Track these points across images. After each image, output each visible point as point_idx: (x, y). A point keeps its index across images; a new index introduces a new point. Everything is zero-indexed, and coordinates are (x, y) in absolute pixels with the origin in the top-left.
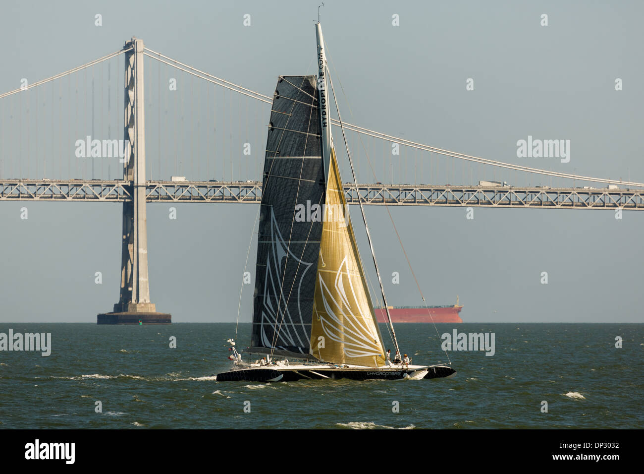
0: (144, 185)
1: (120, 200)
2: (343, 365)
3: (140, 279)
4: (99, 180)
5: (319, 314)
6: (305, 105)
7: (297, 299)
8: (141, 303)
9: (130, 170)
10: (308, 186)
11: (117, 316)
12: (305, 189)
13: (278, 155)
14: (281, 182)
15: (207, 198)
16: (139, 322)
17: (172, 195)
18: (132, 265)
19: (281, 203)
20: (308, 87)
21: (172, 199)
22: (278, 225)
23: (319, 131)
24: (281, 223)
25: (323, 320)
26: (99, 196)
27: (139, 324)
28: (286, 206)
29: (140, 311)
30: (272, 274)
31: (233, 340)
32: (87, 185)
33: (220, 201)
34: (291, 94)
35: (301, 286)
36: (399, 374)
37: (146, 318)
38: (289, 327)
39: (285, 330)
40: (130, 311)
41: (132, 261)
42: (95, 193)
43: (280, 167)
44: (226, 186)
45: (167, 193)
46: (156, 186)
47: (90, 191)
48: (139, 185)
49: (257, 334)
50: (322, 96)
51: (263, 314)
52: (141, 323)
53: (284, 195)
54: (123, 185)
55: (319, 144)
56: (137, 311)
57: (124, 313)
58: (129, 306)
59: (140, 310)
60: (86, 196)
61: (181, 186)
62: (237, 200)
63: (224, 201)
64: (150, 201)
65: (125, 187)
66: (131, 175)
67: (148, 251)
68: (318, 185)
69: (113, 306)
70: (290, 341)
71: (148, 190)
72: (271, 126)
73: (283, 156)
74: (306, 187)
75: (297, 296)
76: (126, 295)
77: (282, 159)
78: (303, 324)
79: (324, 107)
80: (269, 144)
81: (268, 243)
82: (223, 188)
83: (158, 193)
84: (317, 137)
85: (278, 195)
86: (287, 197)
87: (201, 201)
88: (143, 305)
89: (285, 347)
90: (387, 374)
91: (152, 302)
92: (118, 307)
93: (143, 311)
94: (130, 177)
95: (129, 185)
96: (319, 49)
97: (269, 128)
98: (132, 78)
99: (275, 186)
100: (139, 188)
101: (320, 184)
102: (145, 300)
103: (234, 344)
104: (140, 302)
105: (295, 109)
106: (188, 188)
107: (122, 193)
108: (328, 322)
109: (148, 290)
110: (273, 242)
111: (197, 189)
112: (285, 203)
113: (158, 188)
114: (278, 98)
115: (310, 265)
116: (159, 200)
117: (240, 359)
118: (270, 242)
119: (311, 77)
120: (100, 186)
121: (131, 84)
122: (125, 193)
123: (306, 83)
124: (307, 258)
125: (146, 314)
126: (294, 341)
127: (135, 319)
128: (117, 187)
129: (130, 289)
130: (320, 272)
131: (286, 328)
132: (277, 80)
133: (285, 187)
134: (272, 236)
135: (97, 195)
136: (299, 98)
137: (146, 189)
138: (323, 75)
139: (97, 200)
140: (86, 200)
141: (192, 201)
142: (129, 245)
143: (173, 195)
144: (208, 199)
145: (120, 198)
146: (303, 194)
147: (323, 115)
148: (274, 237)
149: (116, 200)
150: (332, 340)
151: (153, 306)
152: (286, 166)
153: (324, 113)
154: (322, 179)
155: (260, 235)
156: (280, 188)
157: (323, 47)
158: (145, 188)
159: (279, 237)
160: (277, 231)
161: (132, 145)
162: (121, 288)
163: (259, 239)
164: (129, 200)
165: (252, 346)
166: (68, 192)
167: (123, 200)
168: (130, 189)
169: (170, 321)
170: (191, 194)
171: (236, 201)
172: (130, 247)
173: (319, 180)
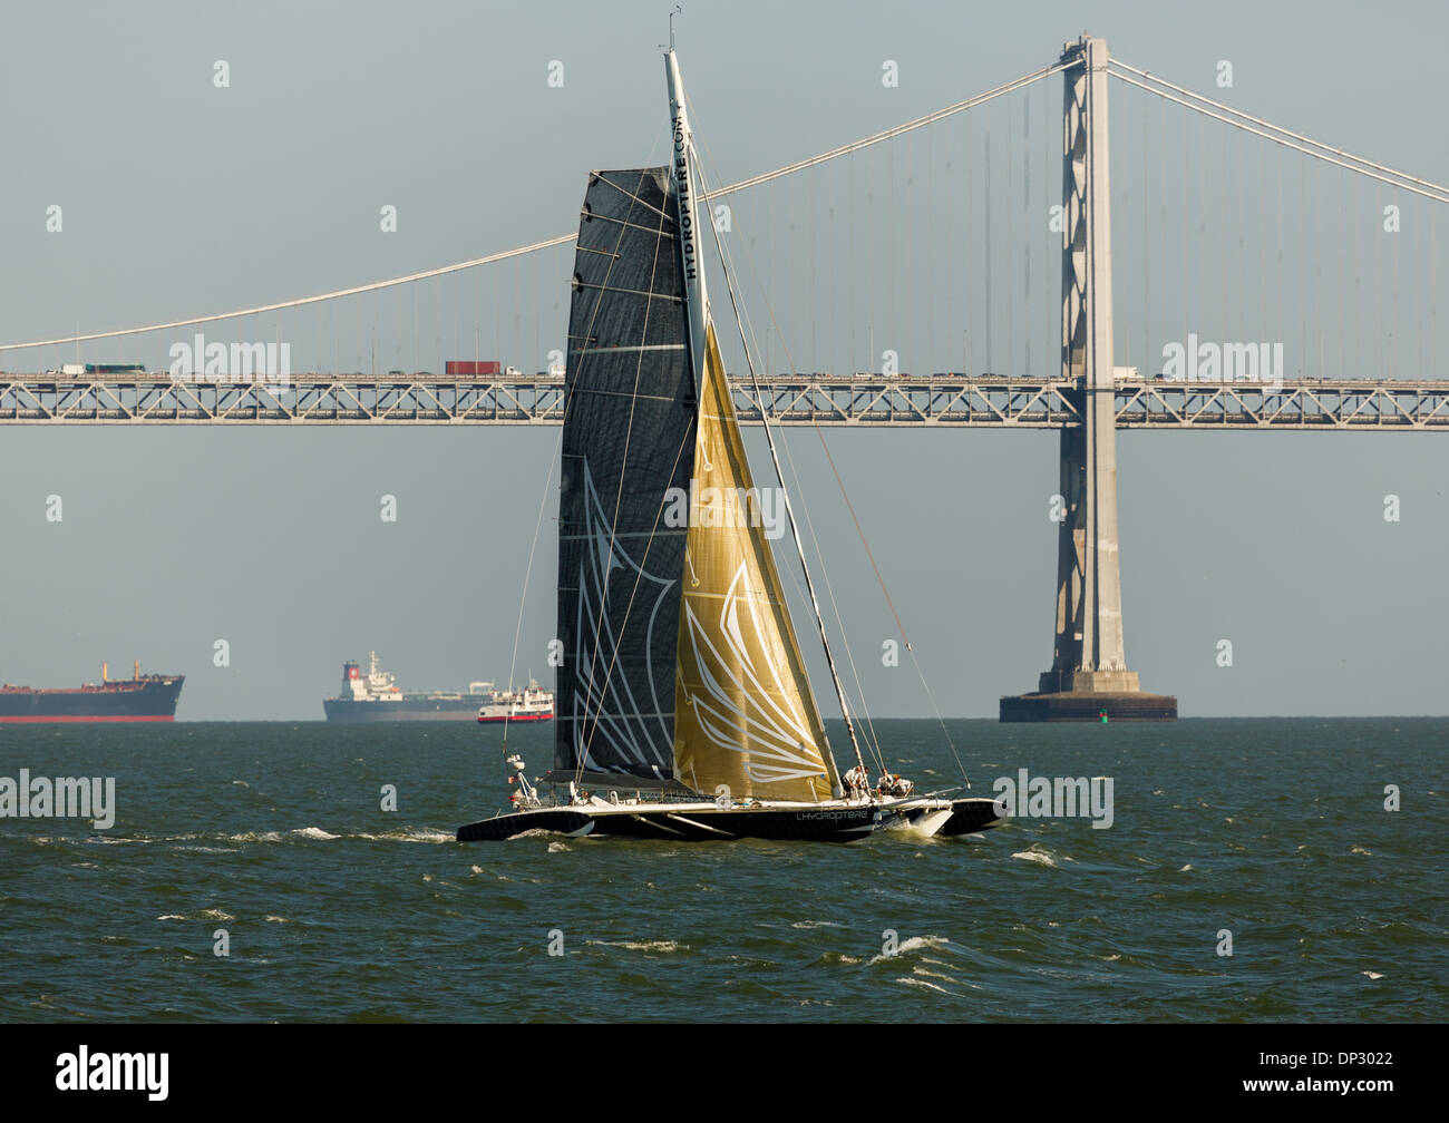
0: (1112, 387)
1: (1053, 425)
2: (748, 800)
3: (1101, 613)
4: (1003, 376)
5: (690, 691)
6: (646, 232)
7: (645, 660)
8: (1102, 672)
9: (1075, 351)
10: (659, 411)
11: (1047, 701)
12: (653, 418)
13: (593, 344)
14: (603, 404)
15: (1261, 418)
16: (1099, 716)
17: (1178, 412)
18: (1083, 580)
19: (604, 451)
20: (653, 192)
21: (1178, 421)
22: (600, 499)
23: (680, 289)
24: (606, 493)
25: (698, 704)
26: (1002, 415)
27: (1101, 720)
28: (614, 457)
29: (1102, 690)
30: (592, 607)
31: (518, 757)
32: (974, 387)
33: (1294, 426)
34: (617, 210)
35: (653, 632)
36: (864, 815)
37: (1120, 708)
38: (631, 721)
39: (623, 729)
40: (1078, 691)
41: (1082, 567)
42: (993, 408)
43: (599, 371)
44: (1306, 389)
45: (1165, 407)
46: (1139, 389)
47: (982, 400)
48: (1098, 387)
49: (565, 740)
50: (683, 213)
51: (577, 696)
52: (1105, 719)
53: (610, 432)
54: (1058, 389)
55: (681, 317)
56: (1096, 691)
57: (1063, 695)
58: (1076, 677)
59: (1100, 687)
60: (972, 414)
61: (1200, 391)
62: (1334, 423)
63: (1302, 425)
64: (1124, 425)
65: (1065, 392)
66: (1079, 362)
67: (1119, 546)
68: (681, 406)
69: (1039, 679)
70: (635, 753)
71: (1121, 399)
72: (577, 283)
73: (605, 346)
74: (656, 413)
75: (645, 654)
76: (1068, 649)
77: (602, 354)
78: (659, 715)
79: (688, 236)
80: (576, 323)
81: (580, 540)
82: (1300, 394)
83: (1145, 406)
84: (676, 303)
85: (597, 432)
86: (617, 435)
87: (1247, 425)
88: (1108, 675)
89: (625, 766)
90: (839, 815)
91: (1130, 667)
92: (1050, 682)
93: (1110, 690)
94: (1077, 370)
95: (1075, 388)
96: (675, 107)
97: (573, 286)
98: (1081, 132)
99: (591, 414)
100: (1098, 394)
101: (686, 405)
102: (1114, 664)
103: (521, 765)
104: (1101, 667)
105: (627, 243)
106: (1216, 396)
107: (1057, 408)
108: (708, 708)
109: (1121, 638)
110: (590, 537)
111: (1237, 396)
112: (612, 450)
113: (1144, 394)
114: (589, 219)
115: (670, 583)
116: (1147, 424)
117: (535, 798)
118: (584, 537)
119: (659, 170)
120: (1004, 389)
121: (1079, 147)
122: (1064, 408)
123: (647, 183)
124: (662, 568)
125: (1115, 696)
126: (643, 752)
127: (1092, 708)
128: (1047, 393)
129: (1078, 637)
130: (688, 597)
131: (625, 727)
132: (587, 180)
133: (610, 415)
134: (588, 523)
135: (998, 413)
136: (634, 217)
137: (1116, 397)
138: (684, 165)
139: (999, 424)
140: (971, 423)
141: (1225, 424)
142: (1075, 532)
143: (1180, 410)
144: (1264, 421)
145: (1054, 420)
146: (650, 428)
147: (687, 252)
148: (593, 526)
149: (1044, 424)
150: (719, 747)
151: (1133, 677)
152: (611, 368)
153: (689, 249)
154: (689, 393)
155: (563, 521)
156: (600, 416)
157: (681, 102)
158: (1113, 394)
159: (602, 526)
160: (597, 513)
161: (1081, 291)
162: (1057, 634)
163: (560, 531)
164: (1074, 425)
165: (556, 768)
166: (929, 407)
167: (1060, 425)
168: (1078, 397)
169: (1173, 713)
170: (1223, 408)
171: (1332, 426)
172: (1078, 535)
173: (683, 396)
